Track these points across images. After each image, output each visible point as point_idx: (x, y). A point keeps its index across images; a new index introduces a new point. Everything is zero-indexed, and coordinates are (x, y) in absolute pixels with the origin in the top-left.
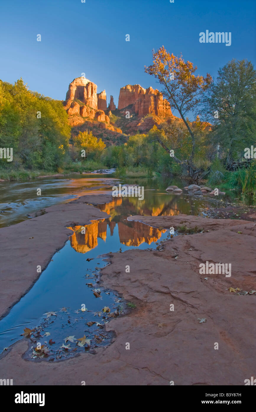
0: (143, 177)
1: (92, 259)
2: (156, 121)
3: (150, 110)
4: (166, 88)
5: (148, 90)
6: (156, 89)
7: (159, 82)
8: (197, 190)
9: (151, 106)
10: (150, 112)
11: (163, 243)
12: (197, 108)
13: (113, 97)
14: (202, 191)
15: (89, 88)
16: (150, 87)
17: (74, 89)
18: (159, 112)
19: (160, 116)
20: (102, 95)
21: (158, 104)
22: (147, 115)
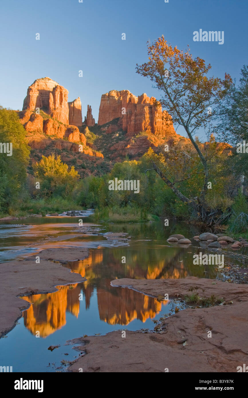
0: (134, 222)
1: (57, 347)
2: (152, 141)
3: (144, 127)
4: (166, 96)
5: (141, 98)
6: (153, 97)
7: (156, 86)
8: (212, 240)
9: (145, 120)
10: (143, 128)
11: (163, 320)
12: (211, 124)
13: (91, 108)
14: (220, 241)
15: (56, 94)
16: (143, 94)
17: (36, 95)
18: (156, 128)
19: (158, 135)
20: (76, 104)
21: (155, 118)
22: (139, 134)
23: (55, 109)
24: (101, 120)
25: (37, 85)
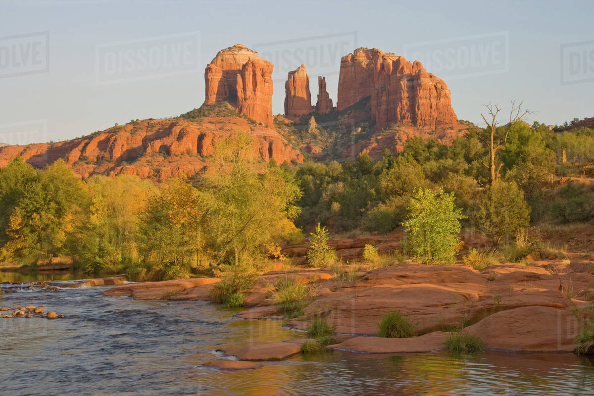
3: (401, 113)
5: (396, 64)
9: (401, 103)
10: (399, 117)
15: (246, 76)
17: (217, 77)
18: (420, 116)
19: (423, 127)
20: (297, 76)
21: (417, 99)
22: (389, 127)
23: (245, 99)
24: (341, 101)
25: (221, 60)
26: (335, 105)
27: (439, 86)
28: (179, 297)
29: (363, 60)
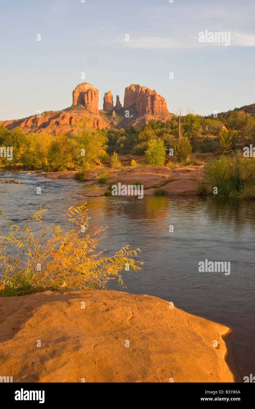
3: (148, 110)
5: (147, 90)
9: (148, 106)
13: (119, 97)
15: (88, 95)
17: (77, 95)
18: (155, 111)
19: (156, 115)
20: (108, 95)
21: (154, 104)
22: (143, 115)
23: (88, 104)
25: (79, 88)
26: (122, 106)
27: (162, 99)
28: (63, 177)
29: (134, 89)
